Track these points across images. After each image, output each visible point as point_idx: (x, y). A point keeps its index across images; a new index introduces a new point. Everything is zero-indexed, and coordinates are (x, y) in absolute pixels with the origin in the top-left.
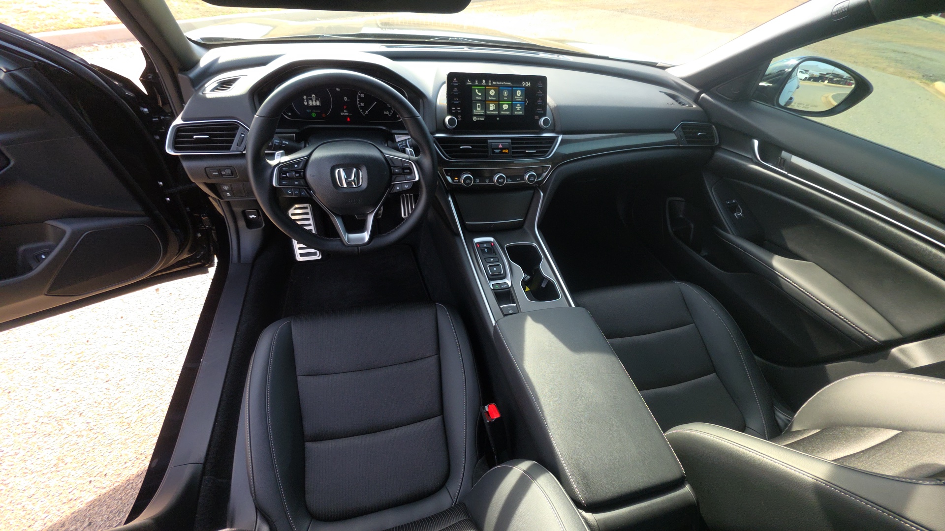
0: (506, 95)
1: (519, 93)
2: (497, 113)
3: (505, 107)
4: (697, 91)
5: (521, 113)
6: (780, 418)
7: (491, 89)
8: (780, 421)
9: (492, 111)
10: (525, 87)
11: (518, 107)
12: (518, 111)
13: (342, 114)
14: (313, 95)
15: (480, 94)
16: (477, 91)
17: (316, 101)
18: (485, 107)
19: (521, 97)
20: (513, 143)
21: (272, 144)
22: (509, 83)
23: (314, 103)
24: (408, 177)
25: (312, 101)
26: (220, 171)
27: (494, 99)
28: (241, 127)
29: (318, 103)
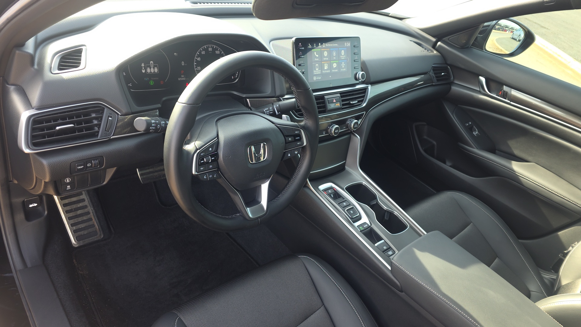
0: (335, 55)
1: (343, 52)
2: (329, 71)
3: (335, 65)
4: (434, 40)
5: (345, 69)
6: (546, 278)
7: (325, 51)
8: (546, 281)
9: (326, 70)
10: (347, 47)
11: (343, 65)
12: (343, 68)
13: (179, 79)
14: (151, 62)
15: (317, 56)
16: (315, 53)
17: (154, 68)
18: (322, 68)
19: (345, 56)
20: (342, 97)
21: (160, 126)
22: (337, 45)
23: (152, 70)
24: (298, 143)
25: (150, 68)
26: (85, 165)
27: (327, 59)
28: (106, 110)
29: (156, 70)
